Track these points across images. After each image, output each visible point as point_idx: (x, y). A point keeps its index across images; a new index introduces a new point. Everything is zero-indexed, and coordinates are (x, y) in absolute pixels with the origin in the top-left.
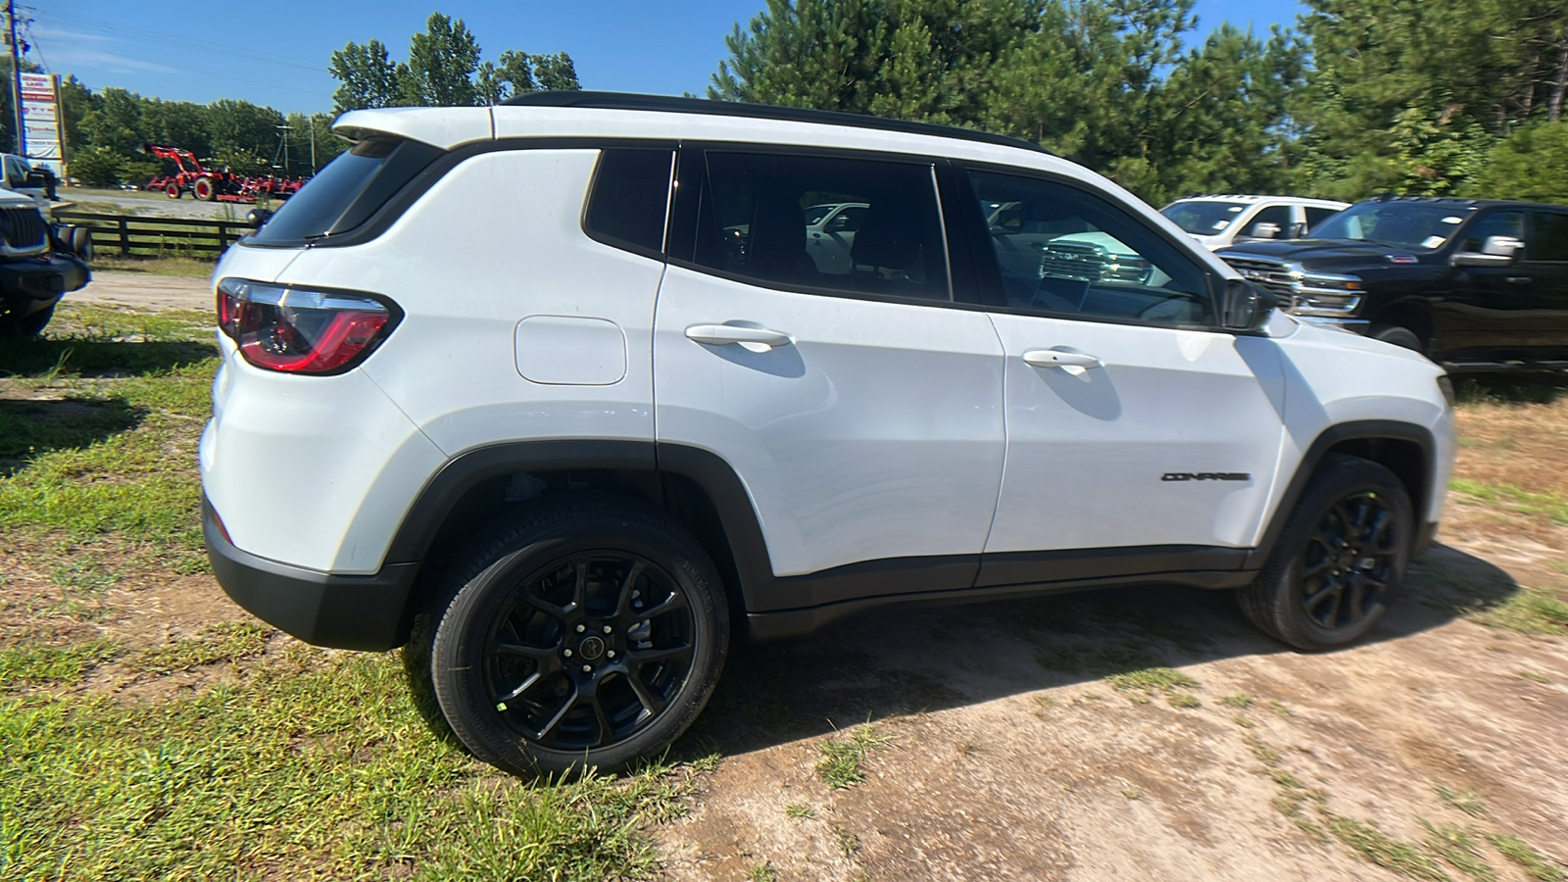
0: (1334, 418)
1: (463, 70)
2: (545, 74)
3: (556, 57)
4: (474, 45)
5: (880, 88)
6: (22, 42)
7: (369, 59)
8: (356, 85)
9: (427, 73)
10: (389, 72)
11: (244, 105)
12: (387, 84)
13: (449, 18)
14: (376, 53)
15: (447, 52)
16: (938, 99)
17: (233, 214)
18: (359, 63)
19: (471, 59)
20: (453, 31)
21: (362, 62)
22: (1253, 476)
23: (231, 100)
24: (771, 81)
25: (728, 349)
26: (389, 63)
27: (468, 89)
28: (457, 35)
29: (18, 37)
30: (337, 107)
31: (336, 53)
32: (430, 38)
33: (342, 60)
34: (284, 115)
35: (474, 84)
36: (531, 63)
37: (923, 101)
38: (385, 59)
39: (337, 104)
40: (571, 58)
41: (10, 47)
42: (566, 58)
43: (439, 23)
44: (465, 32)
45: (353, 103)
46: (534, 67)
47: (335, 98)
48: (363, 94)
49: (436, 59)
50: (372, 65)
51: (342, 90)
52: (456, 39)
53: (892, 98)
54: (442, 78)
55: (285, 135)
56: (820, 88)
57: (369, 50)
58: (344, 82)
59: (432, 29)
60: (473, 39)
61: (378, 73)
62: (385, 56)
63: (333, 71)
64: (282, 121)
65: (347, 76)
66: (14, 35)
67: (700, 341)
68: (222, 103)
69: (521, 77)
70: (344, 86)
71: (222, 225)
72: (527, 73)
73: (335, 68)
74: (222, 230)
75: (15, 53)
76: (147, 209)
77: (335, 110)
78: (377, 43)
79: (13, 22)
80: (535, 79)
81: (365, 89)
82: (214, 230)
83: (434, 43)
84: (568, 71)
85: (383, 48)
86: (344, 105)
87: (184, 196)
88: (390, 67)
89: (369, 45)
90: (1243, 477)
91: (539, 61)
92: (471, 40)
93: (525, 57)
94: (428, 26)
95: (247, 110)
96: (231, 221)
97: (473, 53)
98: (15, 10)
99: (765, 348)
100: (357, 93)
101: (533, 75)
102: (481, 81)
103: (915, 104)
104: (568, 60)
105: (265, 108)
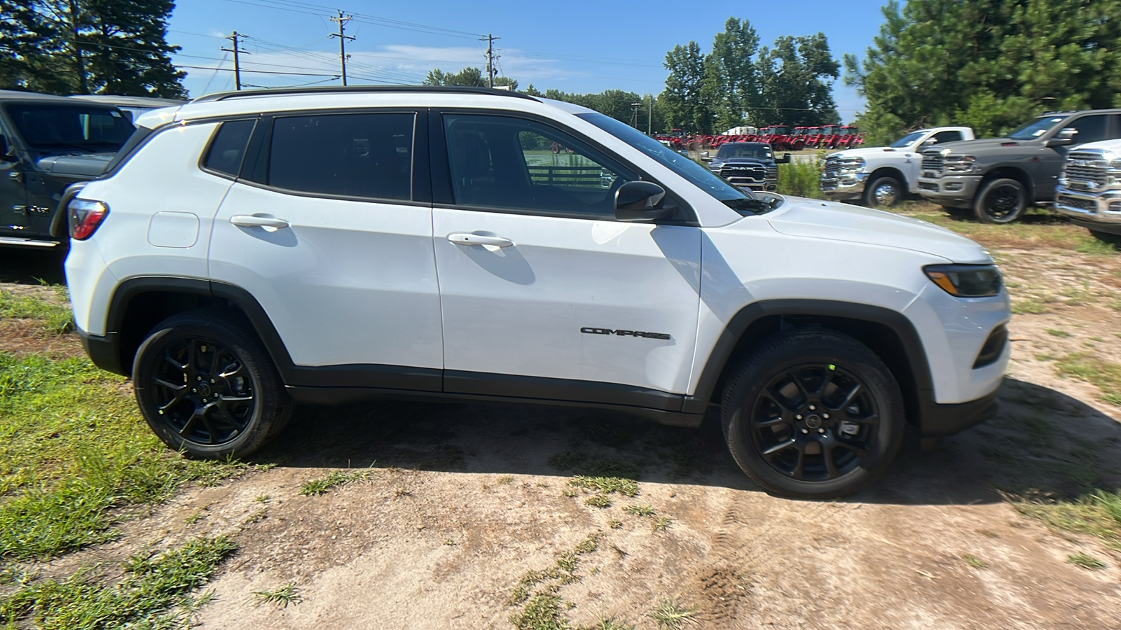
0: (758, 296)
1: (746, 54)
2: (806, 49)
3: (814, 37)
4: (756, 36)
5: (1014, 31)
6: (495, 69)
7: (688, 54)
8: (679, 72)
9: (723, 59)
10: (700, 61)
11: (618, 92)
12: (698, 70)
13: (739, 19)
14: (692, 50)
15: (737, 43)
16: (1072, 31)
17: (557, 161)
18: (682, 58)
19: (753, 46)
20: (742, 28)
21: (684, 57)
22: (672, 335)
23: (611, 90)
24: (913, 36)
25: (254, 229)
26: (700, 56)
27: (750, 66)
28: (744, 31)
29: (493, 67)
30: (667, 88)
31: (668, 53)
32: (726, 35)
33: (671, 57)
34: (640, 96)
35: (754, 63)
36: (797, 43)
37: (1053, 36)
38: (698, 53)
39: (667, 86)
40: (825, 36)
41: (489, 73)
42: (821, 36)
43: (733, 23)
44: (750, 28)
45: (677, 84)
46: (798, 46)
47: (666, 82)
48: (683, 77)
49: (729, 48)
50: (690, 58)
51: (670, 77)
52: (743, 33)
53: (1021, 37)
54: (732, 61)
55: (636, 109)
56: (954, 37)
57: (688, 48)
58: (672, 71)
59: (727, 29)
60: (754, 31)
61: (693, 63)
62: (698, 51)
63: (666, 65)
64: (638, 100)
65: (674, 67)
66: (491, 66)
67: (240, 226)
68: (606, 93)
69: (788, 54)
70: (672, 74)
71: (550, 168)
72: (792, 51)
73: (666, 63)
74: (550, 172)
75: (491, 76)
76: (535, 161)
77: (666, 90)
78: (693, 43)
79: (491, 58)
80: (798, 55)
81: (684, 74)
82: (546, 172)
83: (728, 38)
84: (822, 45)
85: (697, 45)
86: (671, 86)
87: (561, 152)
88: (701, 58)
89: (688, 45)
90: (667, 337)
91: (802, 41)
92: (753, 32)
93: (792, 39)
94: (725, 27)
95: (619, 96)
96: (556, 165)
97: (754, 41)
98: (492, 52)
99: (274, 229)
100: (680, 77)
101: (797, 51)
102: (759, 60)
103: (1044, 40)
104: (823, 38)
105: (630, 93)
